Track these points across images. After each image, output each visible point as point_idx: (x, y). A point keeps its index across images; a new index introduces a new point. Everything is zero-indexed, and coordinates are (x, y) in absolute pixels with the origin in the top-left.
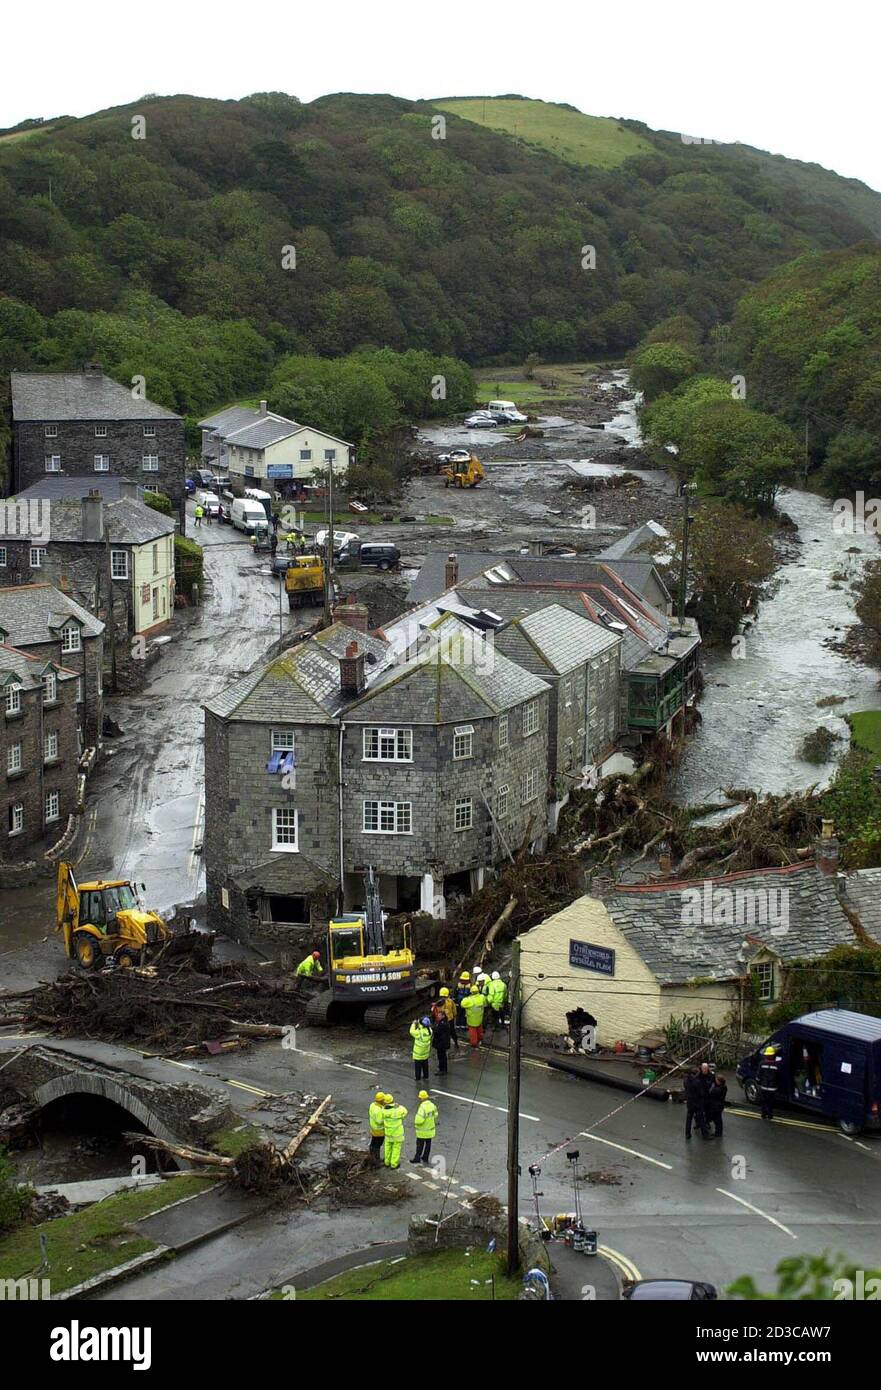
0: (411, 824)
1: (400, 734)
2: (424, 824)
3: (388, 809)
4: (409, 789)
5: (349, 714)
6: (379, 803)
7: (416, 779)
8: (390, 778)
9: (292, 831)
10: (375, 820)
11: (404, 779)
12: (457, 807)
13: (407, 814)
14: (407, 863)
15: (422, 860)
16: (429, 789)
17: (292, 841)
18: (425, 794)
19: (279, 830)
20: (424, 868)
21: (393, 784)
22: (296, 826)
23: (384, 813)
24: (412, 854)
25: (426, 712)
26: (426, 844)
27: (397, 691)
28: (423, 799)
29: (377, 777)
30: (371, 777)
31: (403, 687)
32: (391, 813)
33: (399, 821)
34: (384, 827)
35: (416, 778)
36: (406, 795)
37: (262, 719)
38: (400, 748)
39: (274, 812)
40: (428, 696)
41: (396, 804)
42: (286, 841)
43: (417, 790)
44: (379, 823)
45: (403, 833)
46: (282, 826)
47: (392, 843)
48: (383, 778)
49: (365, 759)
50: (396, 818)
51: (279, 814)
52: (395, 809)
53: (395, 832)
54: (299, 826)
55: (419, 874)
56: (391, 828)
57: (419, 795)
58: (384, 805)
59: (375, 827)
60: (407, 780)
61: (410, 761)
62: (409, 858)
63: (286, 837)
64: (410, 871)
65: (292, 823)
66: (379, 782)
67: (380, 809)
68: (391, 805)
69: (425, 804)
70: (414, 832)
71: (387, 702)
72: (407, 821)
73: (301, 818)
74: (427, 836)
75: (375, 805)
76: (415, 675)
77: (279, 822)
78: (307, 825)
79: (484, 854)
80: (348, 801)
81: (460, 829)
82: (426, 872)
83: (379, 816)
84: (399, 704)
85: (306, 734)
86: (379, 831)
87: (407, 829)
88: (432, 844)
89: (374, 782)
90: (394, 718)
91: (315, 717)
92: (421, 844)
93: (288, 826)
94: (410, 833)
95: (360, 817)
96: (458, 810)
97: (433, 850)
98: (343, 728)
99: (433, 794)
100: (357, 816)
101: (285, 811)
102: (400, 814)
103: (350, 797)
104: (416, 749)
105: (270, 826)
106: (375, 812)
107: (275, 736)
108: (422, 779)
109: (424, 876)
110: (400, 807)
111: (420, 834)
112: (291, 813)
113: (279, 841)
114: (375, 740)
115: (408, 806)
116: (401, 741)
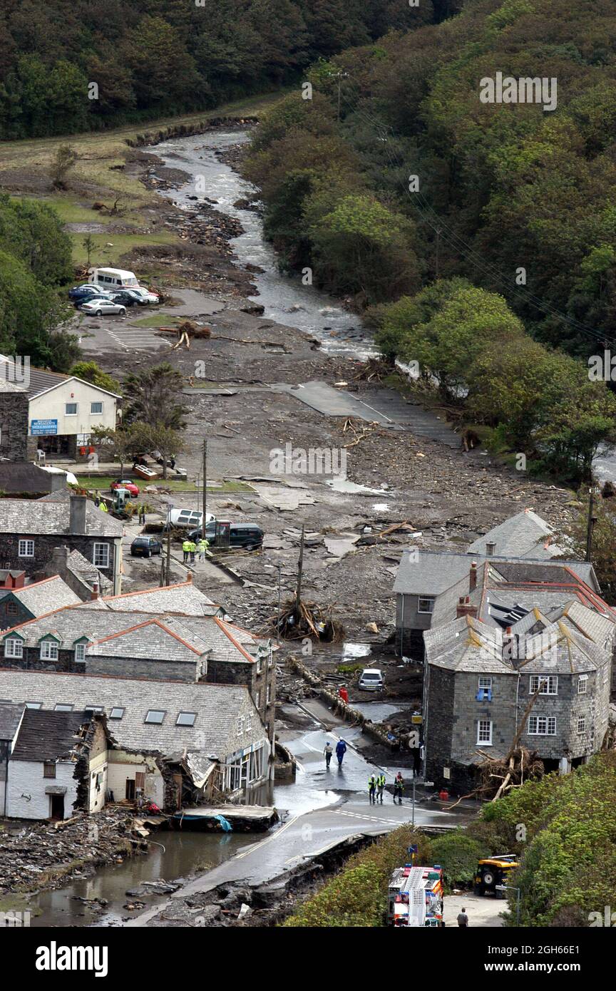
0: (556, 730)
1: (551, 679)
2: (563, 729)
3: (542, 721)
4: (555, 710)
5: (522, 668)
6: (538, 718)
7: (559, 704)
8: (545, 704)
9: (488, 734)
10: (535, 727)
11: (553, 704)
12: (579, 720)
13: (554, 724)
14: (553, 752)
15: (561, 750)
16: (566, 710)
17: (488, 739)
18: (564, 712)
19: (481, 733)
20: (562, 755)
21: (546, 707)
22: (491, 731)
23: (540, 723)
24: (556, 746)
25: (565, 667)
26: (563, 741)
28: (562, 715)
29: (537, 704)
30: (534, 703)
32: (544, 723)
33: (549, 728)
34: (540, 731)
36: (553, 713)
37: (473, 671)
38: (551, 687)
39: (479, 723)
40: (565, 658)
41: (547, 718)
42: (485, 739)
43: (559, 710)
44: (537, 729)
45: (551, 734)
46: (483, 731)
47: (545, 740)
48: (541, 704)
49: (531, 693)
50: (547, 726)
51: (481, 724)
52: (547, 721)
53: (546, 734)
54: (493, 731)
55: (559, 757)
56: (544, 732)
57: (560, 713)
58: (540, 719)
59: (535, 731)
61: (556, 694)
62: (554, 749)
63: (485, 737)
64: (554, 756)
65: (488, 729)
66: (539, 706)
67: (538, 721)
68: (545, 719)
69: (564, 718)
70: (558, 734)
72: (553, 728)
73: (494, 726)
74: (564, 736)
75: (535, 719)
77: (481, 728)
78: (497, 730)
79: (590, 748)
80: (520, 717)
81: (580, 733)
83: (538, 725)
85: (499, 679)
86: (537, 734)
87: (553, 732)
88: (567, 741)
89: (535, 706)
90: (547, 670)
91: (504, 670)
92: (561, 740)
93: (487, 731)
94: (555, 734)
95: (527, 726)
96: (579, 722)
97: (568, 744)
98: (519, 676)
99: (569, 712)
100: (525, 725)
101: (485, 722)
102: (550, 724)
103: (522, 714)
104: (559, 687)
105: (476, 731)
106: (535, 723)
107: (481, 680)
108: (563, 704)
109: (562, 759)
110: (550, 720)
111: (560, 735)
112: (489, 724)
113: (481, 739)
114: (536, 683)
115: (554, 719)
116: (551, 683)
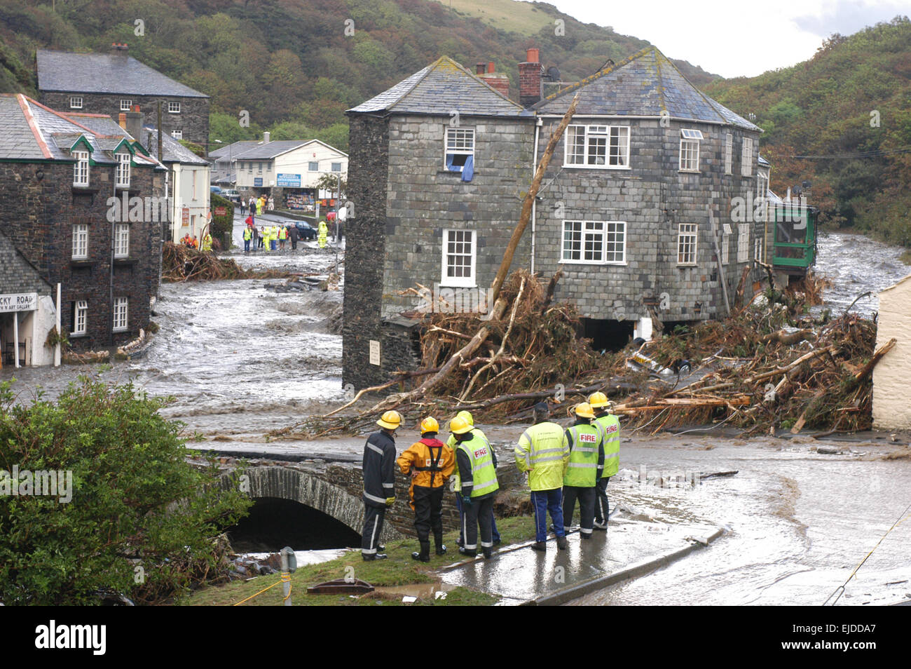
0: (624, 252)
1: (614, 131)
2: (643, 251)
3: (594, 232)
4: (623, 205)
5: (547, 106)
6: (584, 224)
7: (634, 191)
8: (598, 190)
9: (468, 260)
10: (577, 246)
11: (617, 191)
12: (681, 234)
13: (620, 238)
14: (618, 303)
15: (637, 298)
16: (650, 205)
17: (468, 274)
18: (645, 211)
19: (451, 259)
20: (640, 310)
21: (603, 197)
22: (473, 253)
23: (589, 237)
24: (626, 290)
25: (648, 104)
26: (643, 278)
27: (607, 83)
28: (641, 218)
29: (581, 190)
30: (573, 189)
31: (616, 79)
32: (599, 237)
33: (610, 247)
34: (588, 256)
35: (633, 189)
36: (619, 213)
37: (434, 111)
38: (614, 151)
39: (445, 234)
40: (648, 89)
41: (605, 224)
42: (459, 274)
43: (632, 205)
44: (583, 251)
45: (615, 262)
46: (455, 254)
47: (598, 276)
48: (589, 190)
49: (566, 165)
50: (604, 242)
51: (451, 237)
52: (604, 232)
53: (604, 261)
54: (478, 253)
55: (633, 317)
56: (598, 256)
57: (636, 213)
58: (589, 226)
59: (577, 256)
60: (621, 193)
61: (626, 167)
62: (620, 297)
63: (459, 270)
64: (620, 314)
65: (468, 248)
66: (585, 197)
67: (584, 231)
68: (599, 226)
69: (644, 225)
70: (629, 261)
71: (595, 94)
72: (620, 247)
73: (479, 245)
74: (645, 267)
75: (578, 226)
76: (627, 67)
77: (451, 248)
78: (487, 251)
79: (708, 304)
80: (542, 221)
81: (683, 263)
82: (643, 314)
83: (583, 241)
84: (611, 96)
86: (582, 260)
87: (620, 257)
88: (652, 278)
89: (577, 196)
90: (605, 111)
91: (503, 109)
92: (637, 277)
93: (463, 254)
94: (624, 263)
95: (558, 243)
96: (682, 238)
97: (653, 286)
98: (540, 123)
99: (656, 211)
100: (554, 241)
101: (460, 234)
102: (611, 237)
103: (545, 215)
104: (634, 151)
105: (440, 253)
106: (578, 236)
107: (450, 135)
108: (641, 191)
109: (638, 321)
110: (611, 227)
111: (635, 265)
112: (469, 237)
113: (450, 273)
114: (581, 140)
115: (621, 227)
116: (614, 141)
